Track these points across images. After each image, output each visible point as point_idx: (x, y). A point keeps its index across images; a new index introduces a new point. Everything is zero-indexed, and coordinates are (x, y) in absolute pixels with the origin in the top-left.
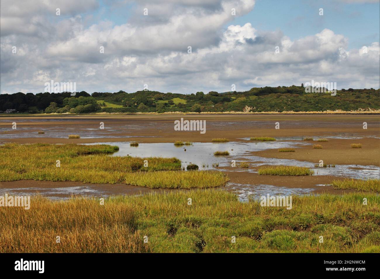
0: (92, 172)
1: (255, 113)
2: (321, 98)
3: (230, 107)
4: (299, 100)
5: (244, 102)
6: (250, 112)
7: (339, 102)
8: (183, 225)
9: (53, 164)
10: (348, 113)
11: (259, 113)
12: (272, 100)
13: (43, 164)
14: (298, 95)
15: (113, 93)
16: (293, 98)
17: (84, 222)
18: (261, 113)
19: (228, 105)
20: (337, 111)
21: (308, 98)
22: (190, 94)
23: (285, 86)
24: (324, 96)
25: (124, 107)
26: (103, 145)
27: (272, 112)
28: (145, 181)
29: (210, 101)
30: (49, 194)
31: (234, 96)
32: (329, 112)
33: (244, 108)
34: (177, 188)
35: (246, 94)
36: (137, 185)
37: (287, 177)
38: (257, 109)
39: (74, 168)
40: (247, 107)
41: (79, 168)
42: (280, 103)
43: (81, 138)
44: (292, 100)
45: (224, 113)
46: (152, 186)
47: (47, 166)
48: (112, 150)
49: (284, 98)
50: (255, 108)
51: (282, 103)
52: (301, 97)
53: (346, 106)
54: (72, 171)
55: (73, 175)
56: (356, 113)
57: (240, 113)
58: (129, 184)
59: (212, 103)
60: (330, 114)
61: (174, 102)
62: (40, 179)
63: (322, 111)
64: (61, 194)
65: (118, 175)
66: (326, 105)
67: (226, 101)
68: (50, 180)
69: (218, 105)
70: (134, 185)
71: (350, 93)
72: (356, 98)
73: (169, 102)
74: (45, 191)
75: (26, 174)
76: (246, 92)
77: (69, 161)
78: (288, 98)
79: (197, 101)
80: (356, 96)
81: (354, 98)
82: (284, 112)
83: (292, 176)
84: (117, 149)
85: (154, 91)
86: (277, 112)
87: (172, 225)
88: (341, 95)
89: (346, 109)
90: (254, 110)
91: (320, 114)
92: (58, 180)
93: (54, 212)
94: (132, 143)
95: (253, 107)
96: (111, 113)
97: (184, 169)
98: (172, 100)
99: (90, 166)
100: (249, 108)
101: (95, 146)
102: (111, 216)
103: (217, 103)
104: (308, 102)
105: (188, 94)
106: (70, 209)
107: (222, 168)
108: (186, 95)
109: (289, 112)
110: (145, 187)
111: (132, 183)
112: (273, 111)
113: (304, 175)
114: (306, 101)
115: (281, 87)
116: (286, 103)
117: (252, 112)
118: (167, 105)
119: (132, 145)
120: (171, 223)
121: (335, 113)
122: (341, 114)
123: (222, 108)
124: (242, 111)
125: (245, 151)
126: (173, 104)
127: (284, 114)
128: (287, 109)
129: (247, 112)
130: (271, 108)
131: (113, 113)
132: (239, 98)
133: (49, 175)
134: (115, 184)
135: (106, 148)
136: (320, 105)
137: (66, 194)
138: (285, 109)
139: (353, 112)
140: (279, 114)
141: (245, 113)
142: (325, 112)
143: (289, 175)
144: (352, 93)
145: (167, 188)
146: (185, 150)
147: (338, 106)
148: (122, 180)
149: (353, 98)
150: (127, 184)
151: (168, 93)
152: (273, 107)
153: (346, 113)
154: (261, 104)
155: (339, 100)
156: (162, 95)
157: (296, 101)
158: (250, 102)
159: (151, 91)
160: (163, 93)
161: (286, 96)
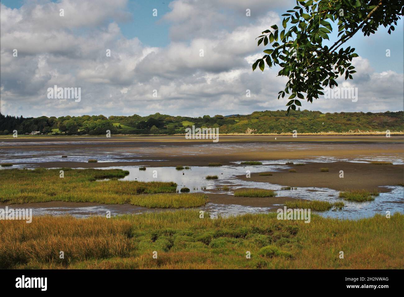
0: (106, 195)
1: (256, 134)
2: (315, 121)
3: (234, 129)
4: (296, 123)
5: (246, 125)
6: (251, 133)
7: (331, 124)
8: (163, 234)
9: (76, 188)
10: (340, 134)
11: (260, 134)
12: (271, 122)
13: (68, 188)
14: (295, 118)
15: (128, 116)
16: (290, 121)
17: (98, 232)
18: (261, 134)
19: (232, 128)
20: (330, 133)
21: (304, 121)
22: (198, 118)
23: (284, 110)
24: (318, 119)
25: (137, 129)
26: (116, 170)
27: (271, 134)
28: (145, 202)
29: (216, 124)
30: (74, 213)
31: (237, 119)
32: (322, 133)
33: (246, 130)
34: (169, 208)
35: (248, 117)
36: (139, 206)
37: (255, 198)
38: (258, 131)
39: (92, 191)
40: (249, 129)
41: (96, 191)
42: (279, 125)
43: (99, 162)
44: (290, 122)
45: (228, 134)
46: (150, 206)
47: (71, 189)
48: (123, 174)
49: (282, 121)
50: (256, 130)
51: (280, 126)
52: (297, 120)
53: (338, 128)
54: (90, 194)
55: (91, 197)
56: (347, 134)
57: (243, 134)
58: (133, 205)
59: (218, 125)
60: (324, 135)
61: (183, 125)
62: (67, 200)
63: (317, 133)
64: (83, 212)
65: (126, 197)
66: (320, 127)
67: (231, 124)
68: (74, 202)
69: (223, 127)
70: (137, 206)
71: (342, 116)
72: (347, 121)
73: (178, 124)
74: (71, 210)
75: (56, 196)
76: (248, 115)
77: (88, 185)
78: (286, 120)
79: (204, 123)
80: (347, 118)
81: (346, 120)
82: (282, 134)
83: (259, 197)
84: (127, 173)
85: (165, 114)
86: (276, 134)
87: (156, 235)
88: (333, 118)
89: (338, 131)
90: (255, 132)
91: (314, 135)
92: (80, 201)
93: (79, 226)
94: (140, 167)
95: (255, 130)
96: (127, 135)
97: (178, 192)
98: (181, 123)
99: (105, 189)
100: (251, 130)
101: (109, 170)
102: (116, 229)
103: (222, 126)
104: (304, 125)
105: (196, 117)
106: (90, 224)
107: (208, 190)
108: (194, 118)
109: (287, 134)
110: (145, 207)
111: (136, 203)
112: (272, 132)
113: (268, 197)
114: (302, 124)
115: (280, 111)
116: (284, 126)
117: (253, 134)
118: (177, 128)
119: (140, 169)
120: (155, 233)
121: (328, 134)
122: (333, 135)
123: (227, 130)
124: (245, 133)
125: (232, 175)
126: (182, 126)
127: (282, 135)
128: (285, 131)
129: (249, 134)
130: (271, 130)
131: (128, 135)
132: (242, 121)
133: (74, 198)
134: (123, 204)
135: (119, 173)
136: (314, 128)
137: (86, 212)
138: (284, 131)
139: (344, 133)
140: (278, 135)
141: (248, 134)
142: (319, 134)
143: (257, 196)
144: (344, 116)
145: (161, 207)
146: (184, 174)
147: (331, 128)
148: (128, 202)
149: (344, 121)
150: (132, 205)
151: (178, 117)
152: (273, 129)
153: (338, 134)
154: (261, 126)
155: (332, 122)
156: (172, 119)
157: (293, 124)
158: (252, 125)
159: (162, 115)
160: (173, 117)
161: (284, 119)
